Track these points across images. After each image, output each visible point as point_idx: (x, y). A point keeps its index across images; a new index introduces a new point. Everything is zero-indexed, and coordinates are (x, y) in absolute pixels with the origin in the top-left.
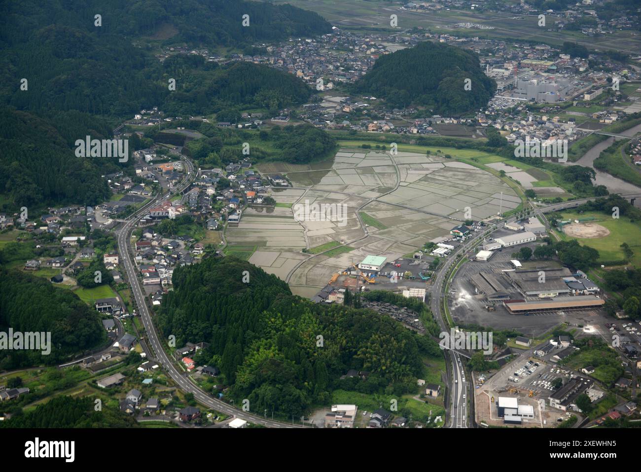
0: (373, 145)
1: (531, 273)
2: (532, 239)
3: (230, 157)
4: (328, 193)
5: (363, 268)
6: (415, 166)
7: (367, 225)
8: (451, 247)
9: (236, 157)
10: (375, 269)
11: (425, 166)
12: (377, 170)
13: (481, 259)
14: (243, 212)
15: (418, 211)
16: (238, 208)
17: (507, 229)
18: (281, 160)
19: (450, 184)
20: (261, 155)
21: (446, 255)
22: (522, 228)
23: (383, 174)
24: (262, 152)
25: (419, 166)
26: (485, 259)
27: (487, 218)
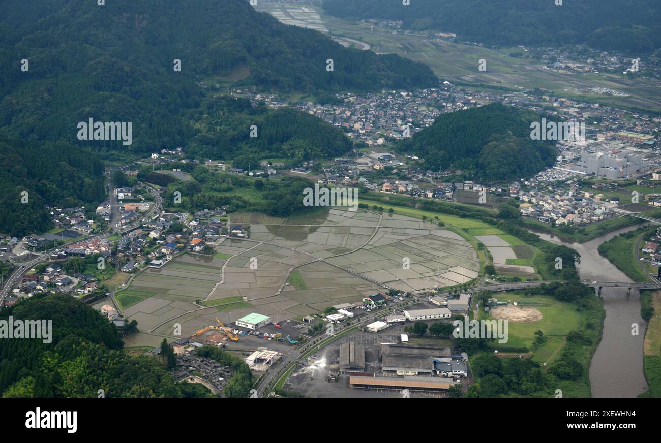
0: (371, 204)
1: (406, 349)
2: (446, 316)
3: (205, 203)
4: (280, 248)
5: (240, 325)
6: (398, 231)
7: (287, 284)
8: (351, 314)
9: (213, 203)
10: (251, 328)
11: (408, 231)
12: (353, 231)
13: (372, 330)
14: (174, 258)
15: (356, 275)
16: (170, 254)
17: (431, 303)
18: (262, 212)
19: (417, 252)
20: (240, 203)
21: (338, 322)
22: (445, 303)
23: (355, 235)
24: (244, 202)
25: (403, 231)
26: (376, 330)
27: (419, 290)
